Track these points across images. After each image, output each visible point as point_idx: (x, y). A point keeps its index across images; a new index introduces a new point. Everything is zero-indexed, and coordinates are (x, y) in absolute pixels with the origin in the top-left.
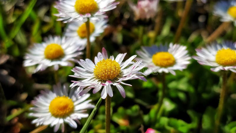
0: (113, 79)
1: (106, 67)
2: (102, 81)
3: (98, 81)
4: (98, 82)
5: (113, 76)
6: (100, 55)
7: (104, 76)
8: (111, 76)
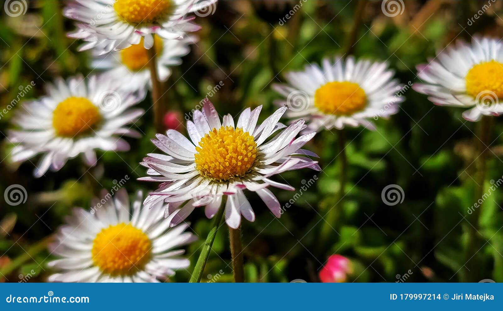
0: (244, 173)
1: (224, 147)
2: (219, 181)
3: (210, 184)
4: (210, 187)
5: (244, 167)
6: (200, 118)
7: (223, 170)
8: (239, 169)
